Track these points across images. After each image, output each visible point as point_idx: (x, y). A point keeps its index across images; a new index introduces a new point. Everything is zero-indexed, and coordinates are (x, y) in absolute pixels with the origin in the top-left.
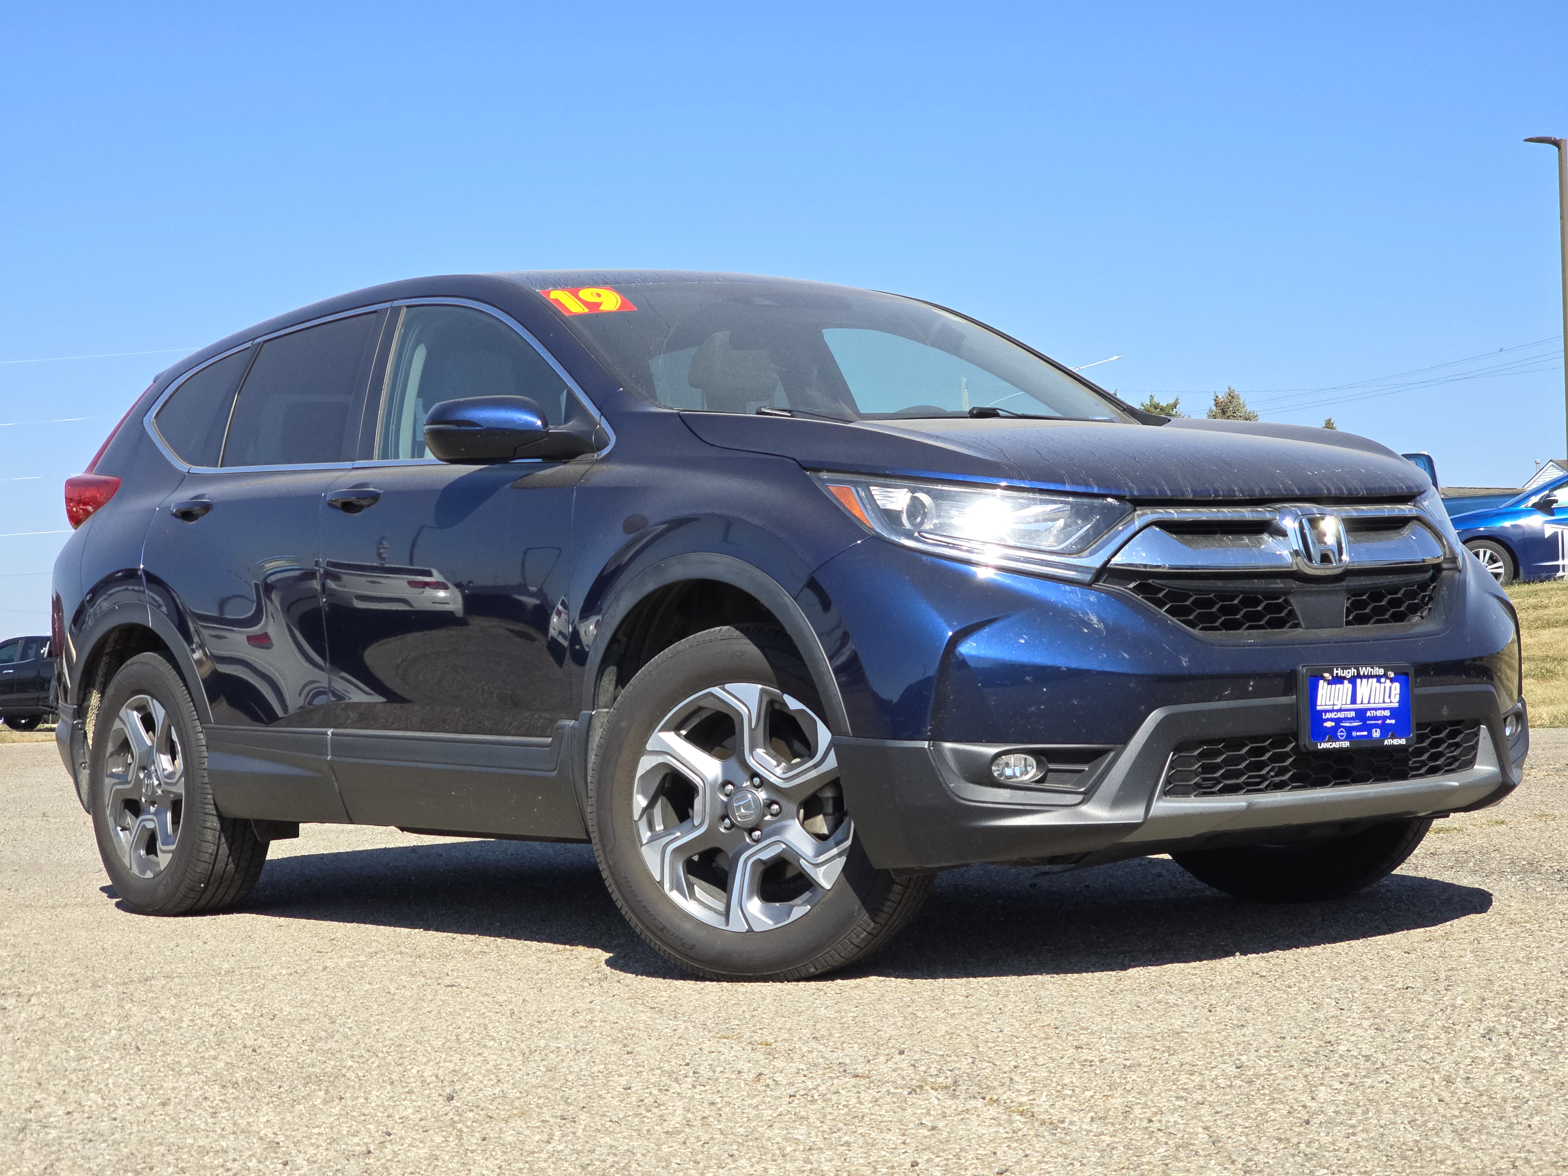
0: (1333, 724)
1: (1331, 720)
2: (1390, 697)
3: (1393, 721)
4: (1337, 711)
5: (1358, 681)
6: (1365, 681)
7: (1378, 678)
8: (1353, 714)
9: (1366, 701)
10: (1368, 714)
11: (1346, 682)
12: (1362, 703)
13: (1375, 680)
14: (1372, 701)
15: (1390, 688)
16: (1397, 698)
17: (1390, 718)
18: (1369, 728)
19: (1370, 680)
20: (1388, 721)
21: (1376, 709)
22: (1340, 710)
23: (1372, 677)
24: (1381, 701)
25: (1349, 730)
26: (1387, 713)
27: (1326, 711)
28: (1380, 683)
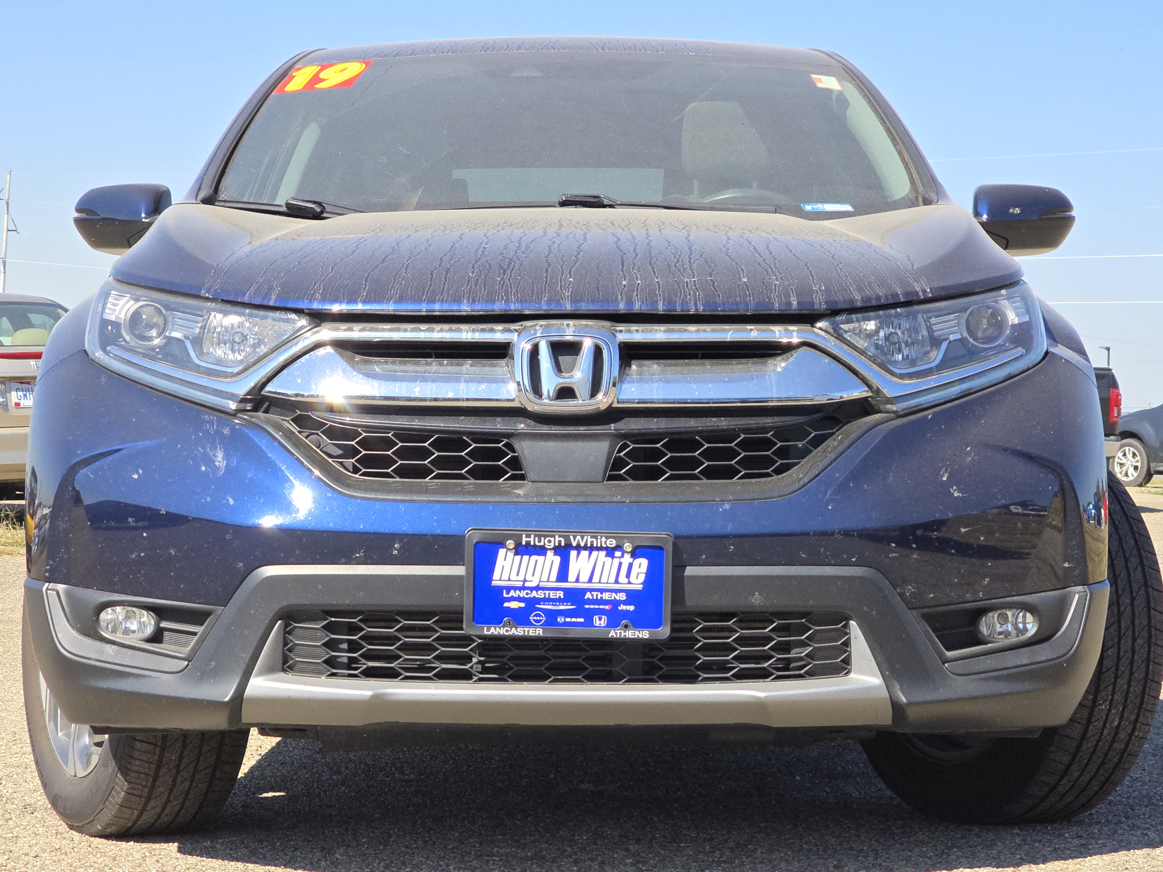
0: (522, 605)
1: (519, 599)
2: (628, 576)
3: (632, 608)
4: (532, 589)
5: (573, 553)
6: (584, 554)
7: (610, 552)
8: (561, 594)
9: (584, 578)
10: (588, 595)
11: (550, 554)
12: (577, 581)
13: (603, 553)
14: (596, 579)
15: (630, 566)
16: (642, 578)
17: (625, 603)
18: (589, 616)
19: (595, 553)
20: (622, 607)
21: (602, 591)
22: (537, 588)
23: (600, 549)
24: (612, 579)
25: (552, 616)
26: (622, 596)
27: (509, 589)
28: (613, 557)
